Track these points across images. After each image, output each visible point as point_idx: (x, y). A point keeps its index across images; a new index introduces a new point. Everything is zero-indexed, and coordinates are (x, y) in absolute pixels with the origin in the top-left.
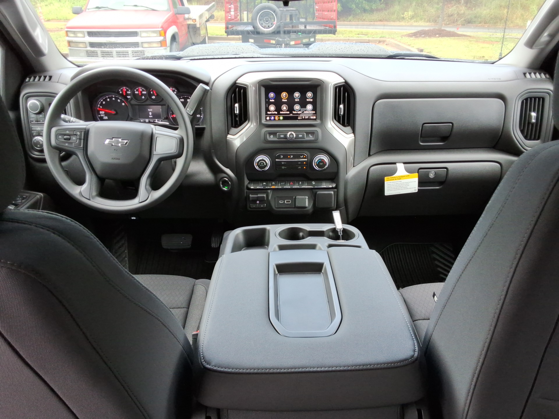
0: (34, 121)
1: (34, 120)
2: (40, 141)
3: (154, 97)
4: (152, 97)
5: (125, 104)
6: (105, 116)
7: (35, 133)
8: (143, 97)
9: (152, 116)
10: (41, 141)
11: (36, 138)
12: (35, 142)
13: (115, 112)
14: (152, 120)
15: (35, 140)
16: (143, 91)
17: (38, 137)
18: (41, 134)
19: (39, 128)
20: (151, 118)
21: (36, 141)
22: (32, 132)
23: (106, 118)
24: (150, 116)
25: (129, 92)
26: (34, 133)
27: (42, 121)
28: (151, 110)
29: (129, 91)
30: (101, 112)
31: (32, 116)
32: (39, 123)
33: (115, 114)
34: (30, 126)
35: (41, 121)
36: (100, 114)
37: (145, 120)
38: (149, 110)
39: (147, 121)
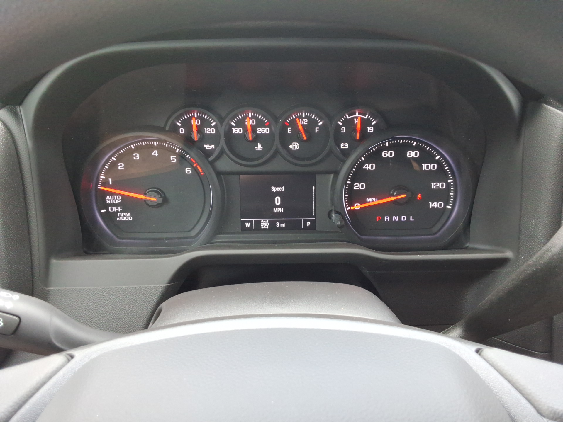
3: (295, 146)
4: (290, 147)
5: (195, 169)
6: (121, 212)
8: (259, 145)
9: (281, 210)
13: (160, 200)
14: (281, 222)
16: (260, 123)
20: (279, 215)
23: (125, 219)
24: (276, 210)
25: (211, 130)
28: (282, 189)
29: (211, 127)
30: (109, 199)
33: (158, 206)
36: (106, 206)
37: (258, 223)
38: (274, 189)
39: (265, 224)
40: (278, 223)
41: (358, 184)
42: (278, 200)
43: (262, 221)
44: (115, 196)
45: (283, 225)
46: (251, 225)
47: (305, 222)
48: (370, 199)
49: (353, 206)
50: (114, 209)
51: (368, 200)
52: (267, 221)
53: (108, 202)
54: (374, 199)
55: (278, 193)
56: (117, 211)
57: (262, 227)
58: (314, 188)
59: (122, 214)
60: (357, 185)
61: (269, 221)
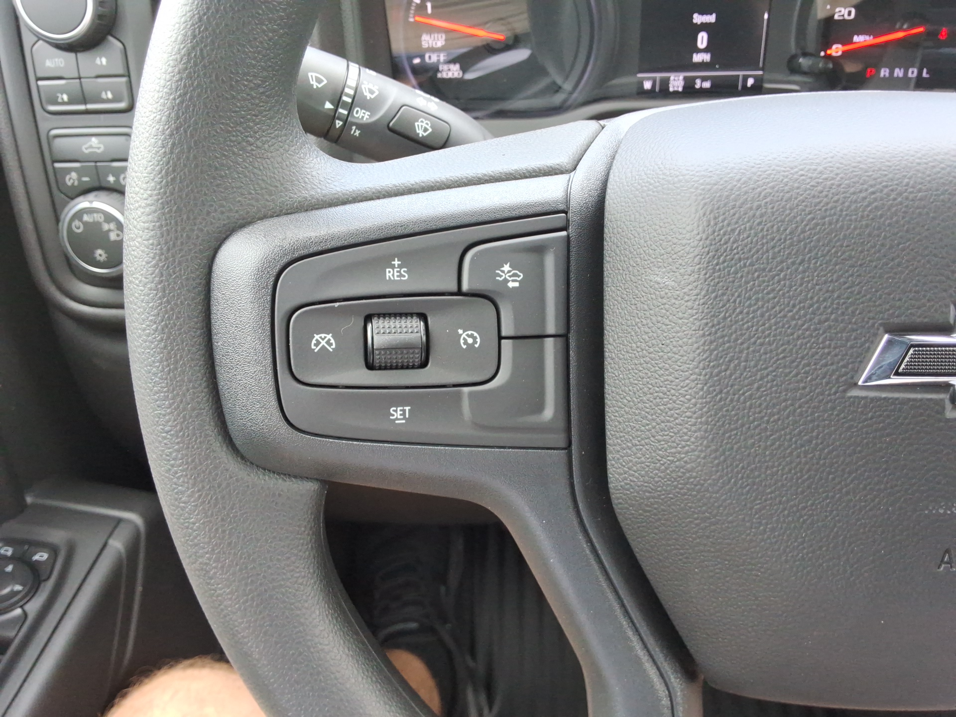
0: (65, 97)
1: (62, 90)
2: (106, 227)
6: (445, 62)
7: (74, 175)
9: (707, 57)
10: (112, 226)
11: (83, 203)
12: (78, 228)
13: (511, 39)
14: (704, 79)
15: (79, 215)
17: (91, 196)
18: (111, 179)
19: (94, 140)
20: (702, 66)
21: (86, 224)
22: (57, 165)
23: (450, 75)
24: (697, 58)
26: (69, 171)
27: (110, 96)
28: (711, 18)
30: (426, 41)
31: (48, 63)
32: (90, 107)
33: (506, 49)
34: (43, 126)
35: (104, 96)
36: (422, 52)
37: (665, 82)
38: (698, 19)
39: (676, 83)
40: (698, 82)
41: (843, 10)
42: (702, 39)
43: (672, 78)
44: (436, 35)
45: (707, 85)
46: (654, 86)
47: (746, 78)
48: (860, 36)
49: (830, 48)
50: (434, 58)
51: (856, 39)
52: (681, 78)
53: (425, 45)
54: (867, 38)
55: (704, 27)
56: (439, 61)
57: (671, 89)
58: (766, 16)
59: (445, 67)
60: (840, 11)
61: (685, 78)
